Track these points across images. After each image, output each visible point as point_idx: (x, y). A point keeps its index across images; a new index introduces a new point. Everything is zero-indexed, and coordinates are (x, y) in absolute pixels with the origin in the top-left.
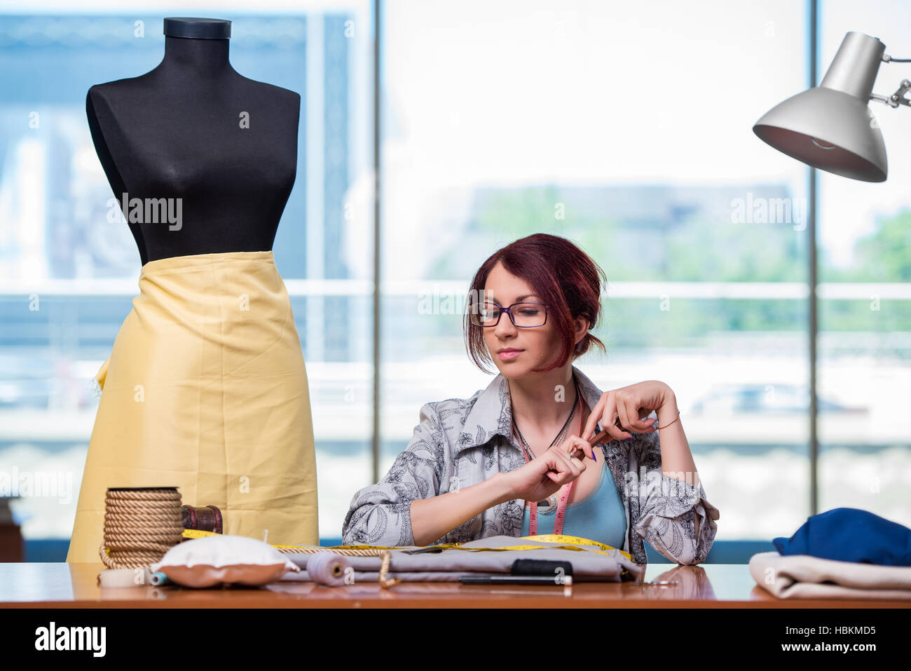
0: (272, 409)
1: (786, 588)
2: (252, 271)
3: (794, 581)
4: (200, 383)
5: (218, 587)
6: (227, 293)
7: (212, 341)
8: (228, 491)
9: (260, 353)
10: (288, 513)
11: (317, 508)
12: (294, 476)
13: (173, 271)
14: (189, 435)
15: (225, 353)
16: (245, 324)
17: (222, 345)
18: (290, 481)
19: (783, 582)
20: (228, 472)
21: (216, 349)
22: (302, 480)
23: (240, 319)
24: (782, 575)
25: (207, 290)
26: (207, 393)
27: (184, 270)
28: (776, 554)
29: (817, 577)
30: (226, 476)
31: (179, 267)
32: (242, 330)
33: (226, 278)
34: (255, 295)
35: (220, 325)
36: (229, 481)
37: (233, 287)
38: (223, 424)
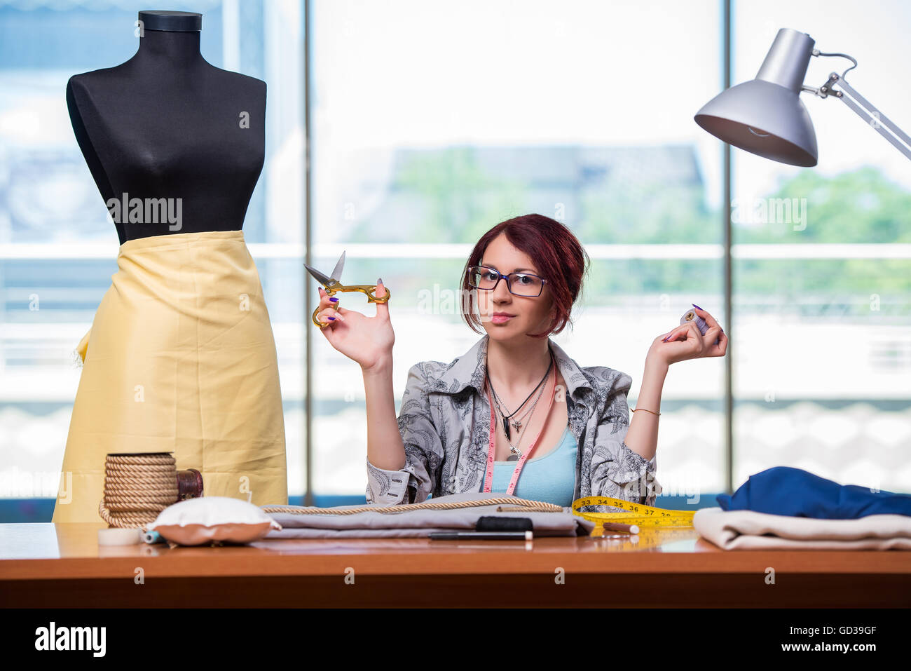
0: (244, 378)
1: (731, 540)
2: (224, 249)
3: (738, 534)
4: (176, 354)
5: (208, 544)
6: (201, 270)
7: (188, 315)
8: (204, 454)
9: (232, 326)
10: (259, 474)
11: (286, 469)
12: (265, 440)
13: (150, 249)
14: (167, 403)
15: (200, 326)
16: (218, 299)
17: (197, 319)
18: (261, 445)
19: (729, 534)
20: (204, 437)
21: (191, 323)
22: (272, 444)
23: (213, 294)
24: (728, 528)
25: (183, 267)
26: (184, 364)
27: (161, 249)
28: (719, 509)
29: (759, 530)
30: (202, 440)
31: (156, 246)
32: (216, 305)
33: (200, 256)
34: (227, 271)
35: (195, 299)
36: (204, 445)
37: (205, 264)
38: (198, 393)
